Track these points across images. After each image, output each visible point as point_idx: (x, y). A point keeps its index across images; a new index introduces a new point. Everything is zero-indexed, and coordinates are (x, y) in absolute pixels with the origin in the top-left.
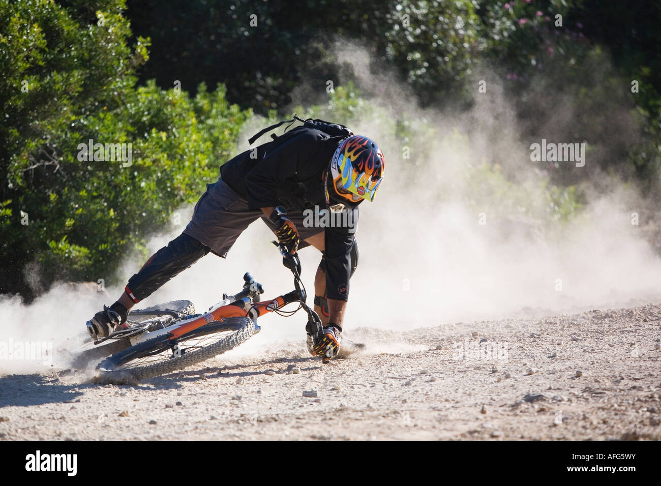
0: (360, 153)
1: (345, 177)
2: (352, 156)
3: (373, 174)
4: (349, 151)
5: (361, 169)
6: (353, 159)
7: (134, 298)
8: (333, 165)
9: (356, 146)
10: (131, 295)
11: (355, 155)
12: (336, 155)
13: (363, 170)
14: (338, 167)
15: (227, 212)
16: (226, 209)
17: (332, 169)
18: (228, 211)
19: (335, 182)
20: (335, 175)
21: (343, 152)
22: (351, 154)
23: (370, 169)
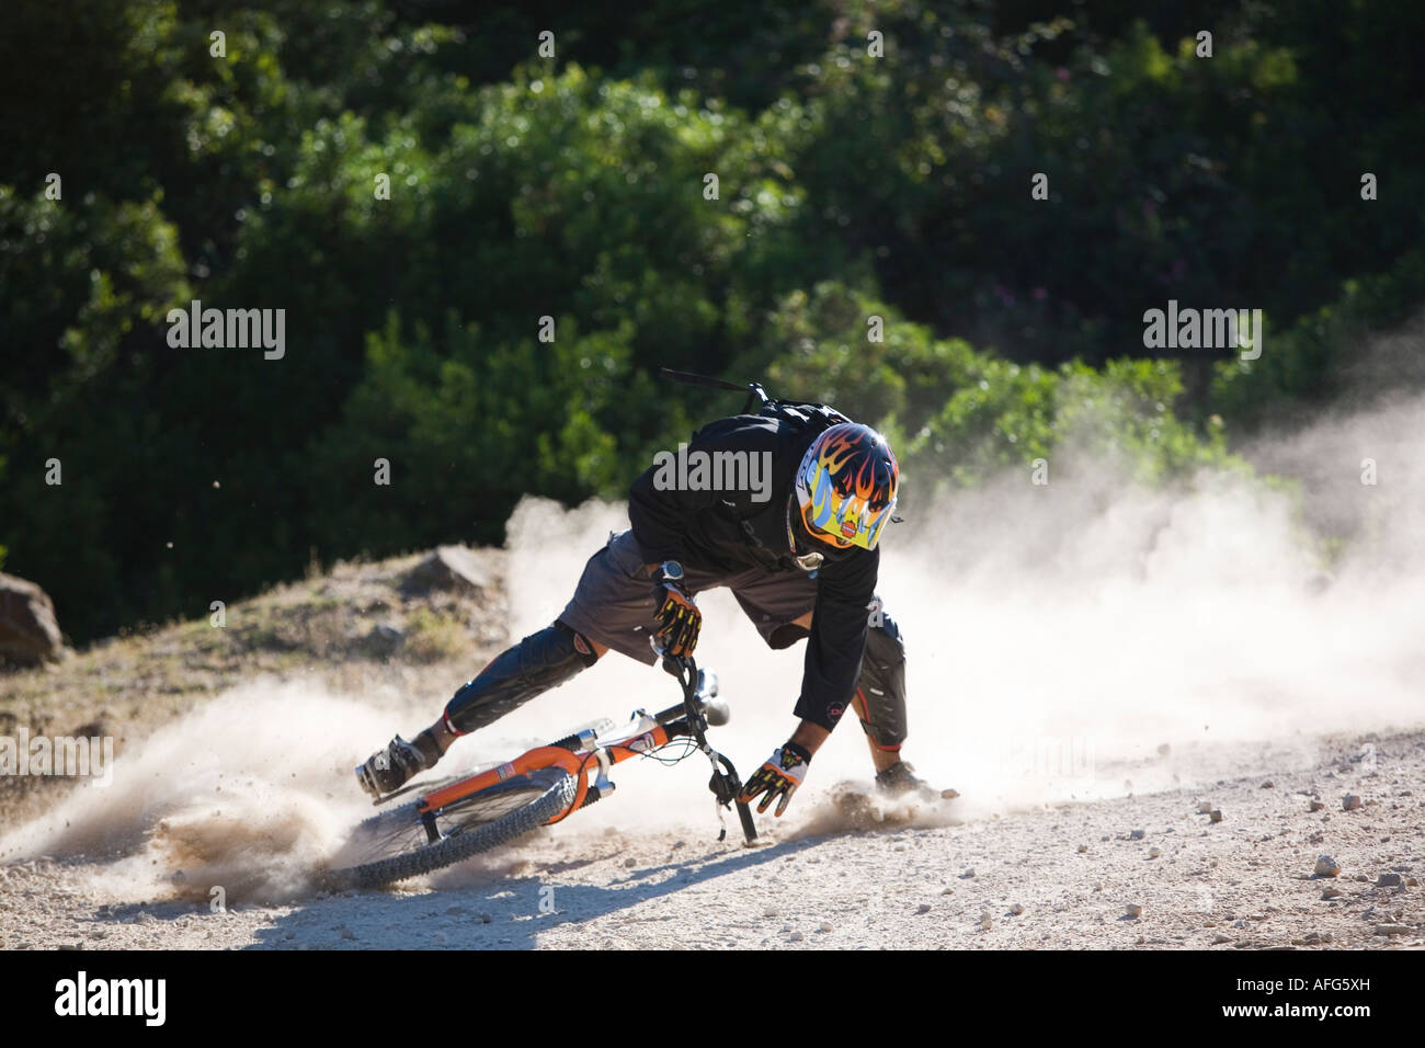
0: (847, 459)
1: (817, 504)
2: (832, 465)
3: (870, 499)
4: (827, 456)
5: (848, 488)
6: (834, 469)
7: (453, 730)
8: (799, 482)
9: (839, 446)
10: (449, 723)
11: (836, 462)
12: (805, 462)
13: (853, 490)
14: (808, 485)
15: (633, 581)
16: (632, 575)
17: (797, 488)
18: (634, 578)
19: (803, 513)
20: (803, 499)
21: (816, 458)
22: (831, 459)
23: (866, 488)
